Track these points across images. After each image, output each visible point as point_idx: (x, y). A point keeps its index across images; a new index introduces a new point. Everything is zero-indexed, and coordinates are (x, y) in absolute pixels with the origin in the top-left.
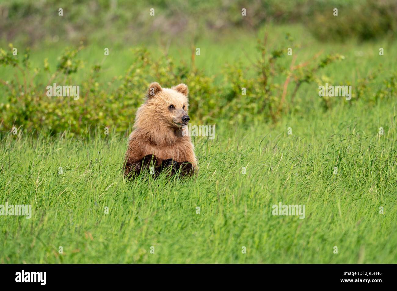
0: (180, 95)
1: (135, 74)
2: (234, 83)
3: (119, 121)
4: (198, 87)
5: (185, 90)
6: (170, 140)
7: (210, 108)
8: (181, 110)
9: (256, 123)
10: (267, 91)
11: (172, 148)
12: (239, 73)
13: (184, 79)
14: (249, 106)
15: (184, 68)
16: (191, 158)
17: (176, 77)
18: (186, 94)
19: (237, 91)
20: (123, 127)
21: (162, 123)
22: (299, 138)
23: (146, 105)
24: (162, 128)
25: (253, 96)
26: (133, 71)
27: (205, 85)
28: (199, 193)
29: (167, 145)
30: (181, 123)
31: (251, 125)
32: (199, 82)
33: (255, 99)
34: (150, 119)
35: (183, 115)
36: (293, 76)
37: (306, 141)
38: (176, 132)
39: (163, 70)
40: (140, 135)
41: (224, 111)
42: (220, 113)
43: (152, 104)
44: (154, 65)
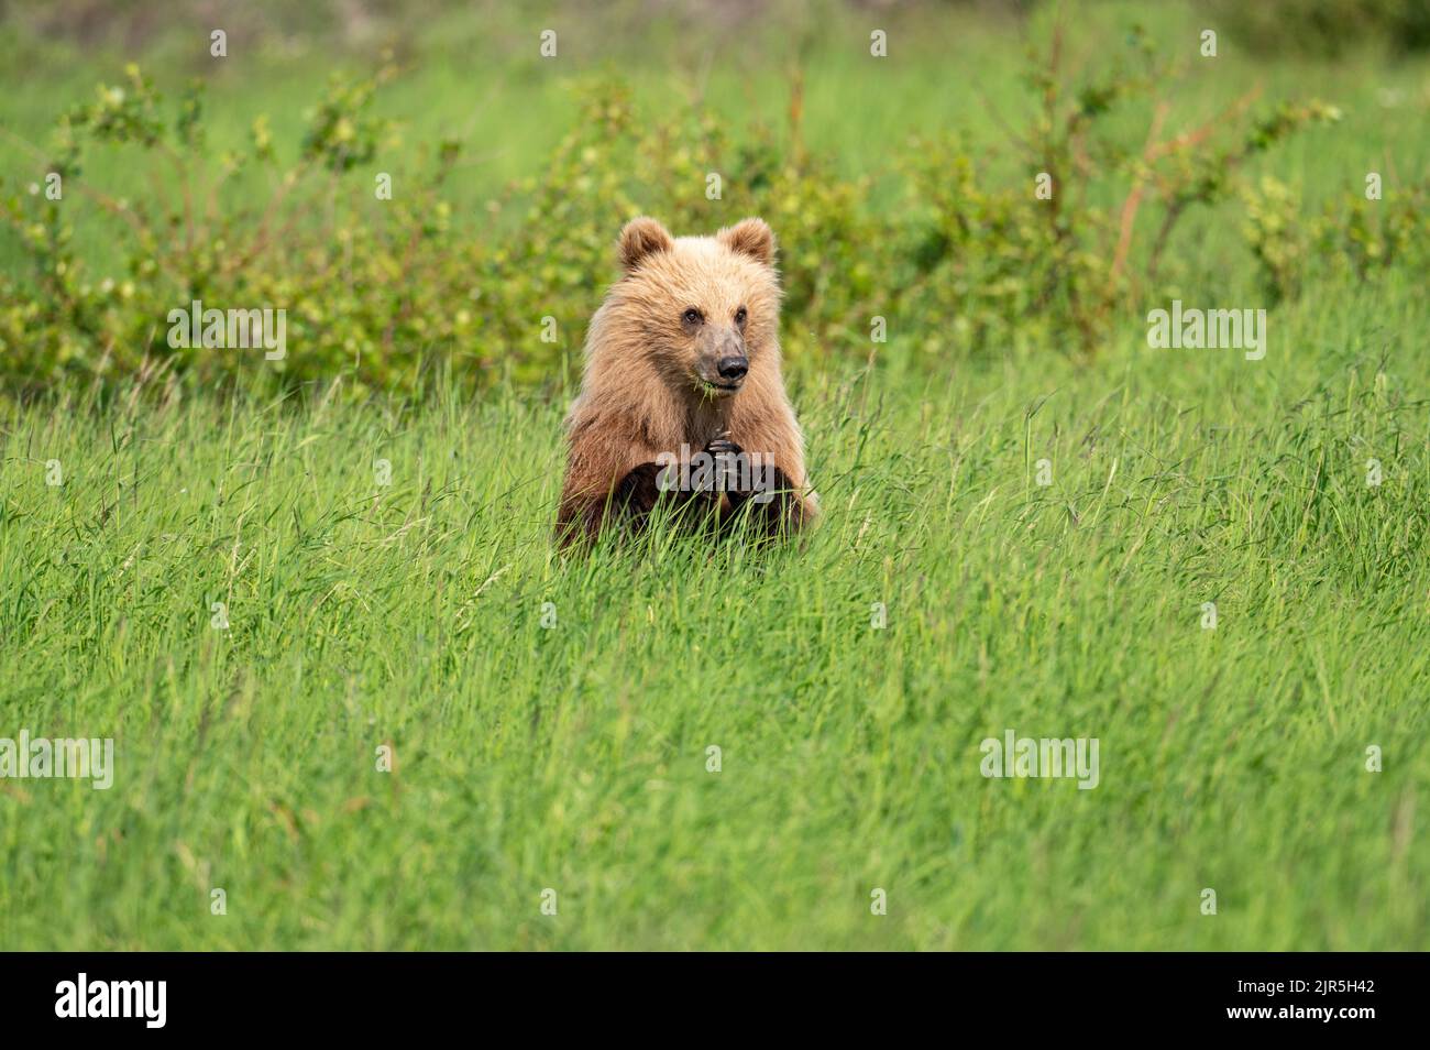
1: (578, 168)
2: (941, 205)
3: (526, 343)
4: (810, 219)
5: (761, 241)
7: (857, 293)
8: (724, 329)
9: (1023, 348)
10: (1061, 234)
12: (961, 169)
13: (761, 194)
14: (997, 290)
15: (763, 152)
17: (731, 183)
18: (765, 254)
19: (955, 232)
20: (542, 364)
25: (1008, 250)
26: (572, 157)
27: (835, 212)
28: (819, 603)
31: (1004, 356)
32: (813, 198)
33: (1018, 262)
35: (722, 355)
36: (1153, 181)
37: (1201, 413)
39: (681, 159)
41: (905, 305)
42: (890, 312)
43: (631, 300)
44: (652, 141)
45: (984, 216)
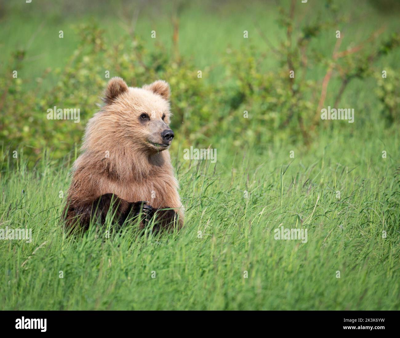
0: (157, 98)
1: (81, 65)
2: (241, 79)
3: (55, 141)
4: (183, 86)
5: (165, 91)
6: (140, 171)
7: (203, 120)
8: (160, 122)
9: (277, 144)
10: (295, 92)
11: (143, 184)
12: (250, 63)
13: (161, 73)
14: (267, 117)
15: (161, 55)
16: (173, 202)
17: (147, 69)
18: (166, 96)
19: (247, 92)
20: (62, 150)
21: (129, 143)
22: (347, 168)
23: (103, 114)
24: (128, 151)
25: (271, 100)
26: (79, 60)
27: (194, 83)
28: (184, 258)
29: (136, 180)
30: (161, 142)
31: (269, 147)
32: (184, 77)
33: (275, 105)
34: (109, 137)
35: (163, 130)
36: (336, 69)
37: (357, 173)
38: (152, 158)
39: (125, 58)
40: (92, 162)
41: (225, 125)
42: (218, 128)
43: (113, 113)
44: (111, 52)
45: (260, 84)
